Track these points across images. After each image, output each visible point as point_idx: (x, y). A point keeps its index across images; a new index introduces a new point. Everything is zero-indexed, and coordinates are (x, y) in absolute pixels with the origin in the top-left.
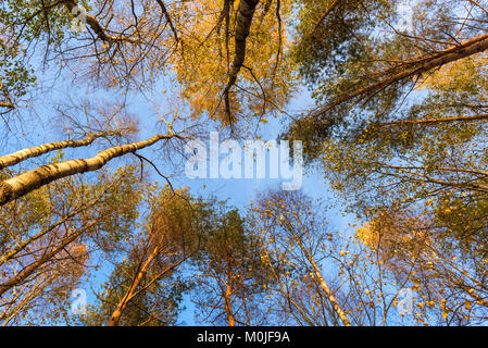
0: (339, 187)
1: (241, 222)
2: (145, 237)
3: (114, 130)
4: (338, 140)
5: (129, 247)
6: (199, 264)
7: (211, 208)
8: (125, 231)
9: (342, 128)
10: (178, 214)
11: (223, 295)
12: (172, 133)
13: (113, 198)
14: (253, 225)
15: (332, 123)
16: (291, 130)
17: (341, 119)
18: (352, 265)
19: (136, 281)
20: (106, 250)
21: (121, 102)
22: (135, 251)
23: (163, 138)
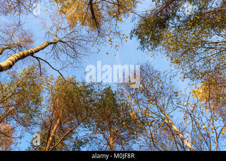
0: (177, 62)
1: (114, 95)
2: (50, 114)
3: (16, 43)
4: (174, 29)
5: (40, 121)
6: (89, 127)
7: (92, 88)
8: (36, 111)
9: (175, 20)
10: (70, 95)
11: (108, 144)
12: (57, 39)
13: (23, 90)
14: (122, 95)
15: (168, 18)
16: (140, 26)
17: (174, 14)
18: (192, 111)
19: (49, 142)
20: (25, 126)
21: (17, 22)
22: (45, 123)
23: (51, 43)
